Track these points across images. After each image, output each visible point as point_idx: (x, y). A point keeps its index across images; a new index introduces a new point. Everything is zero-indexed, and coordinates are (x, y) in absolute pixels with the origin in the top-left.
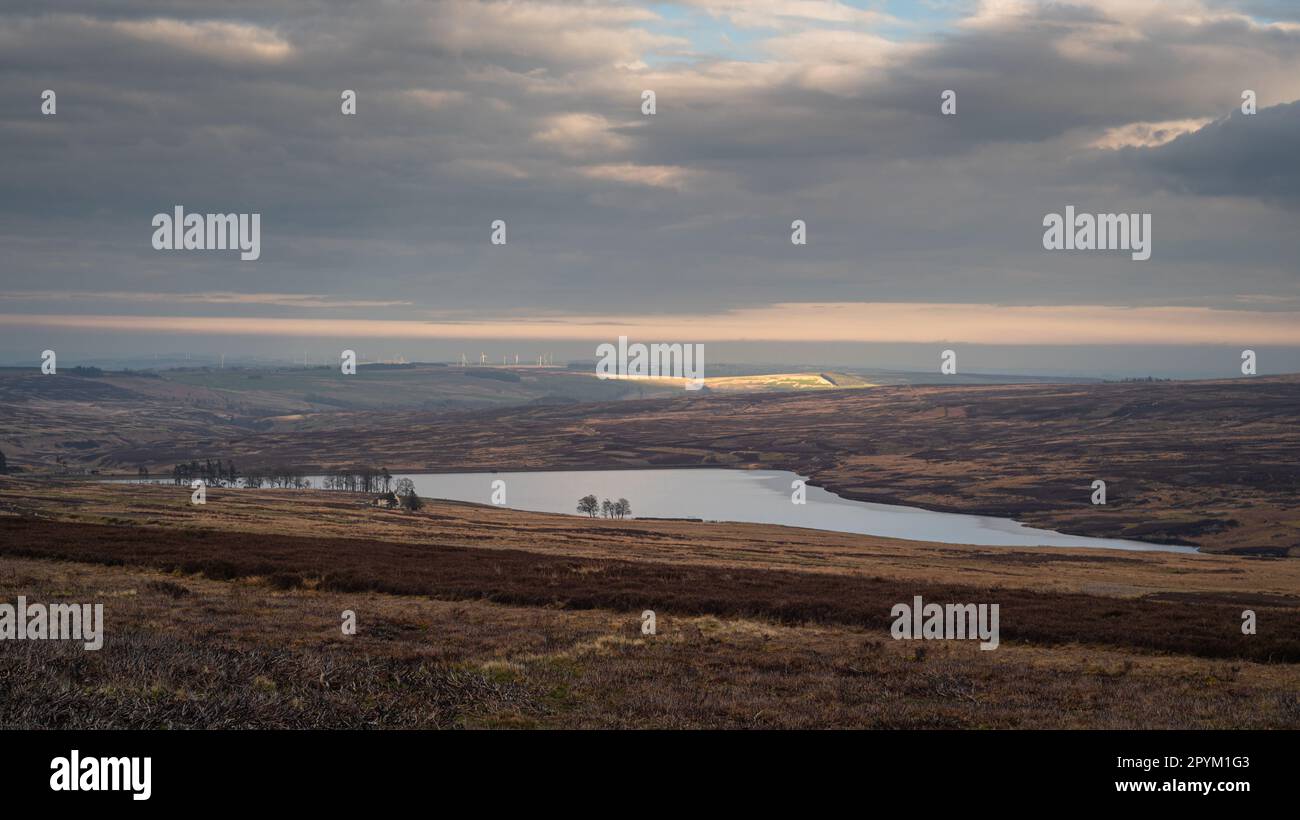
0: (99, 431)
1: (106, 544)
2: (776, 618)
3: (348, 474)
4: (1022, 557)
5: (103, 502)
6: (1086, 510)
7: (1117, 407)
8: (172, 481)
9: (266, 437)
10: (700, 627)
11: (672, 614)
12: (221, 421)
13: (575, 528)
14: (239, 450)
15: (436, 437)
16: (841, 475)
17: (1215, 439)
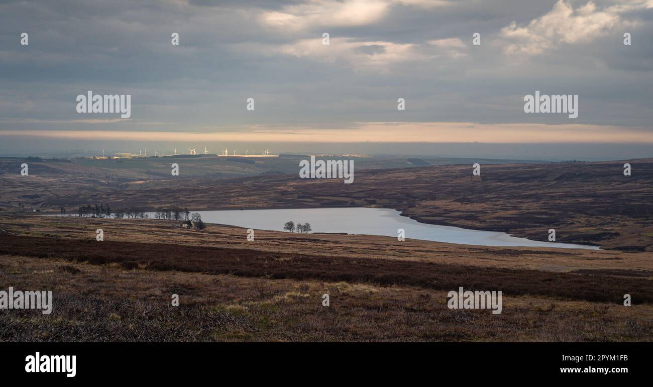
0: (40, 190)
1: (39, 247)
2: (377, 283)
3: (168, 211)
4: (510, 252)
5: (42, 225)
6: (542, 228)
7: (558, 176)
8: (78, 215)
9: (126, 192)
10: (338, 288)
11: (324, 281)
12: (103, 184)
13: (283, 238)
14: (112, 199)
15: (213, 192)
16: (418, 211)
17: (608, 191)
